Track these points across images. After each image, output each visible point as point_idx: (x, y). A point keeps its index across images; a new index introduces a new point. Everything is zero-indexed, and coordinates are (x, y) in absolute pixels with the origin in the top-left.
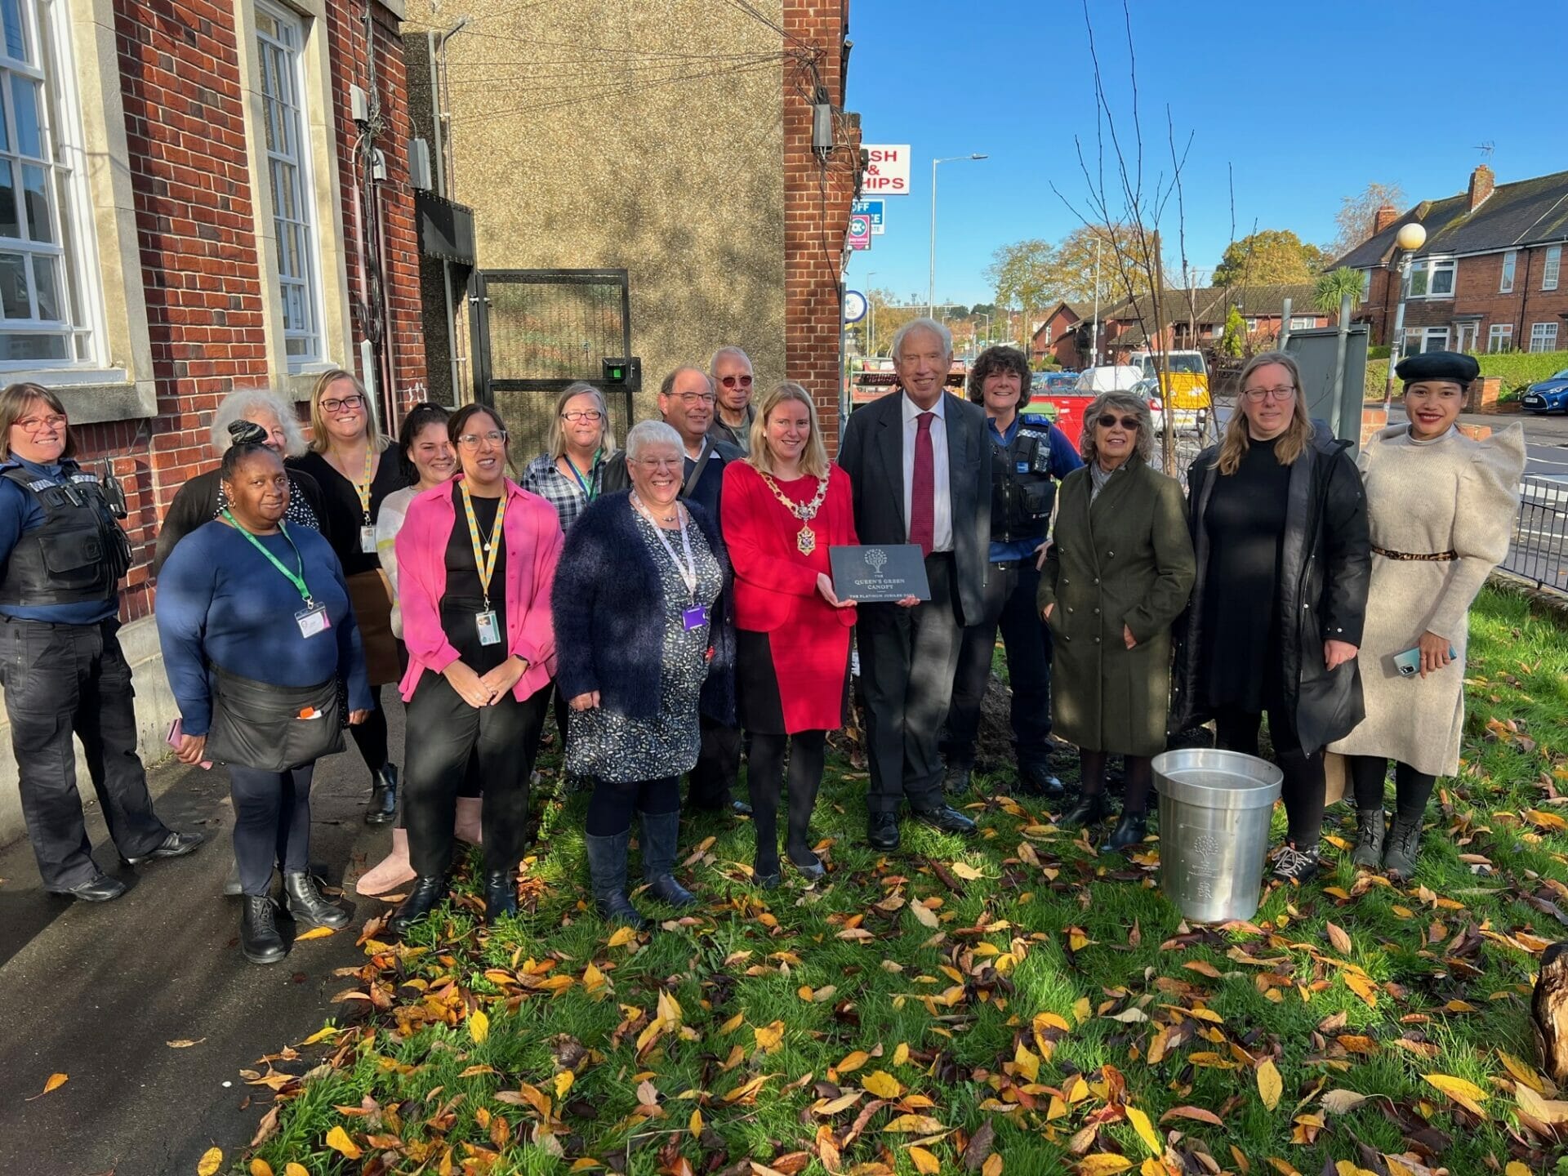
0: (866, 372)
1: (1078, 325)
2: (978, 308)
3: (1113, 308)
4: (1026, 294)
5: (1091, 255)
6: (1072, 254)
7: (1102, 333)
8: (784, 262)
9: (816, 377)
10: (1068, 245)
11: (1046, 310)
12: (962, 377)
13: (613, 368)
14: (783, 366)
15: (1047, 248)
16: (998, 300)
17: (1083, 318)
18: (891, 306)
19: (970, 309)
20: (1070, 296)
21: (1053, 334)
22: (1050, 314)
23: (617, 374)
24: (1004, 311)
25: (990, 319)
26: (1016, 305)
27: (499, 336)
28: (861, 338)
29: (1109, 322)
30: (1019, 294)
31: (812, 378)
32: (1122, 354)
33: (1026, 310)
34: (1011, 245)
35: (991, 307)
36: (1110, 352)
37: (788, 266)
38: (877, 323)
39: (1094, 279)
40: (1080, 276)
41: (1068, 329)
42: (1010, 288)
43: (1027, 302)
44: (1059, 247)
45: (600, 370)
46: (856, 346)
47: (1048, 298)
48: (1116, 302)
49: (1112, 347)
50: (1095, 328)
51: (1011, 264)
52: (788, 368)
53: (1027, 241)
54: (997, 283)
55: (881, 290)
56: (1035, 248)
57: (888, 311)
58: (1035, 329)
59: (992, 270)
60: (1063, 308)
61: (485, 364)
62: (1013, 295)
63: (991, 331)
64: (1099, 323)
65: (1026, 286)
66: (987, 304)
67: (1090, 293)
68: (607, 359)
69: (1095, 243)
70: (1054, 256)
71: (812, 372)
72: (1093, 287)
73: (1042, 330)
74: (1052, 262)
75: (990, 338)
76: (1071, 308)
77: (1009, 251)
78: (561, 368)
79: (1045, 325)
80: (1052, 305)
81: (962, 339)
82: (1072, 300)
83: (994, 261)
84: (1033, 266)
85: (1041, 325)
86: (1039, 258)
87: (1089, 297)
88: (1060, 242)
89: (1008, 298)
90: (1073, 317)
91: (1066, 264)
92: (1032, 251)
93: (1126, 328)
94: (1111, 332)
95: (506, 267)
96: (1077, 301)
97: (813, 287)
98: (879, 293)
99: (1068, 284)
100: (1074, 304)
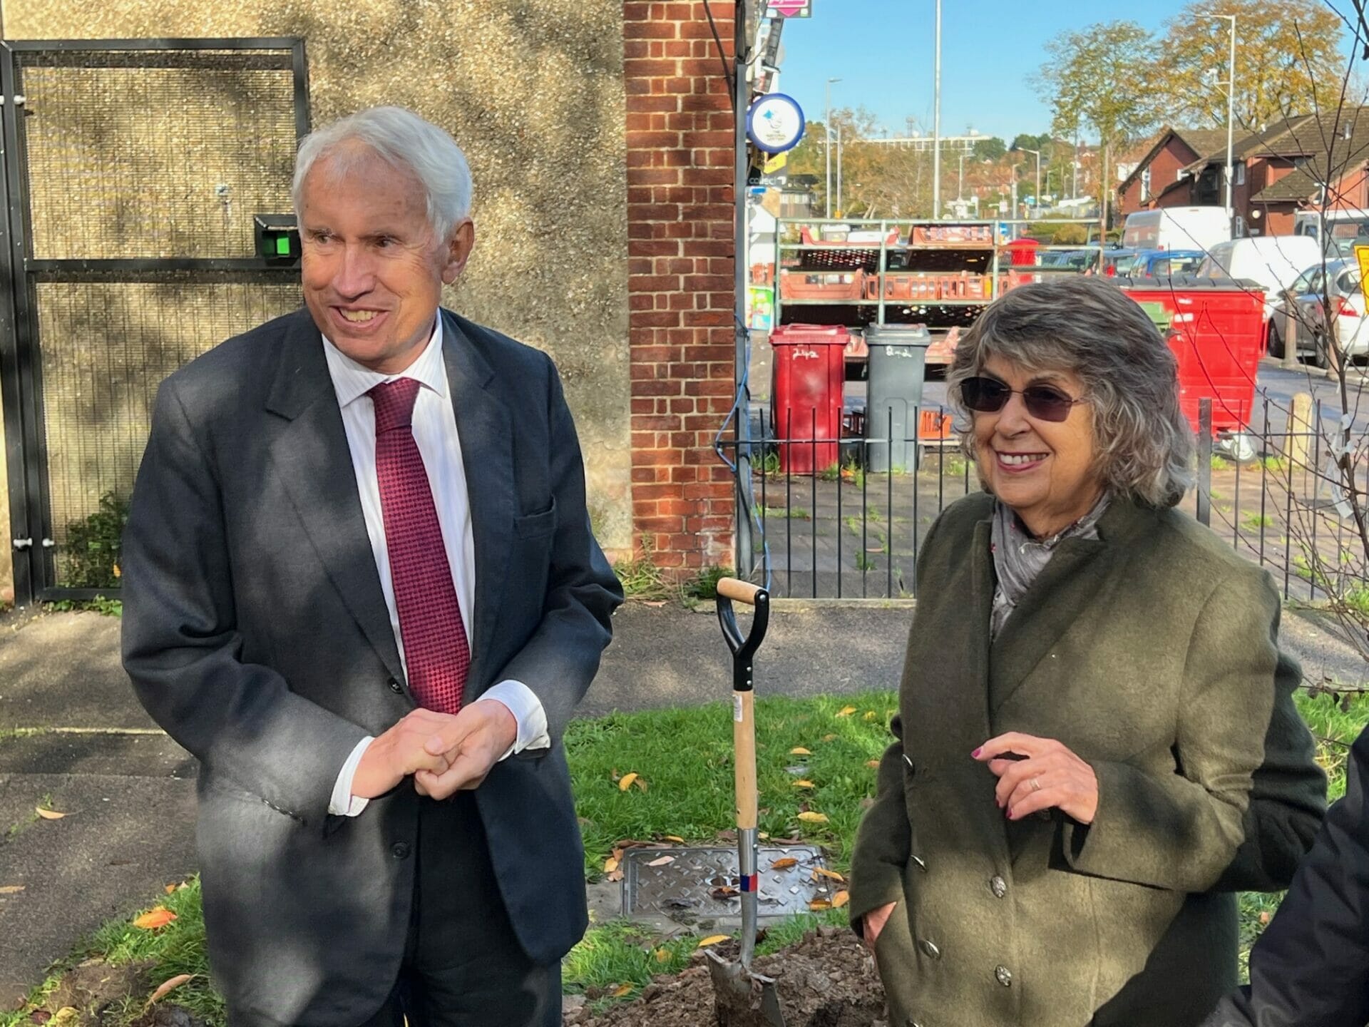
0: (806, 246)
1: (1198, 168)
2: (1021, 141)
3: (1258, 138)
4: (1105, 116)
5: (1217, 47)
6: (1185, 46)
7: (1241, 182)
8: (621, 25)
9: (687, 252)
10: (1177, 29)
11: (1140, 143)
12: (988, 254)
13: (275, 235)
14: (621, 231)
15: (1140, 35)
16: (1058, 126)
17: (1206, 156)
18: (870, 139)
19: (1008, 145)
20: (1184, 118)
21: (1154, 182)
22: (1147, 150)
23: (283, 246)
24: (1068, 145)
25: (1044, 159)
26: (1088, 135)
27: (46, 173)
28: (818, 193)
29: (1253, 161)
30: (1093, 114)
31: (681, 254)
32: (1274, 217)
33: (1105, 143)
34: (1078, 32)
35: (1044, 139)
36: (1256, 214)
37: (630, 32)
38: (846, 166)
39: (1225, 87)
40: (1199, 83)
41: (1180, 176)
42: (1076, 105)
43: (1107, 127)
44: (1162, 34)
45: (251, 240)
46: (810, 206)
47: (1145, 122)
48: (1263, 127)
49: (1259, 206)
50: (1229, 171)
51: (1079, 62)
52: (631, 234)
53: (1106, 25)
54: (1055, 95)
55: (854, 110)
56: (1119, 36)
57: (869, 149)
58: (1122, 176)
59: (1045, 74)
60: (1171, 139)
61: (18, 232)
62: (1083, 117)
63: (1044, 180)
64: (1236, 163)
65: (1106, 100)
66: (1038, 135)
67: (1217, 112)
68: (263, 218)
69: (1225, 25)
70: (1153, 50)
71: (680, 242)
72: (1222, 102)
73: (1134, 178)
74: (1151, 60)
75: (1043, 192)
76: (1185, 138)
77: (1076, 41)
78: (175, 235)
79: (1140, 169)
80: (1150, 133)
81: (995, 194)
82: (1185, 124)
83: (1048, 57)
84: (1117, 66)
85: (1133, 168)
86: (1129, 53)
87: (1216, 119)
88: (1165, 24)
89: (1073, 123)
90: (1188, 154)
91: (1174, 62)
92: (1114, 41)
93: (1285, 172)
94: (1255, 180)
95: (61, 35)
96: (1195, 127)
97: (679, 73)
98: (849, 115)
99: (1178, 97)
100: (1191, 132)
